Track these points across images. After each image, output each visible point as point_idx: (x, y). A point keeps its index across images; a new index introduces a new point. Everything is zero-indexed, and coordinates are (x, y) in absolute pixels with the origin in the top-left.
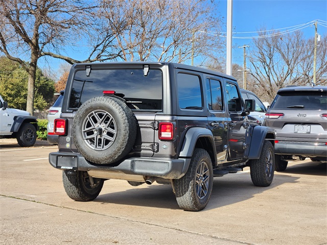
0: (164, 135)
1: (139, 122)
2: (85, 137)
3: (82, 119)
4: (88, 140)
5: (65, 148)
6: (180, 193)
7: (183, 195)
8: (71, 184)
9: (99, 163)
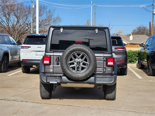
0: (109, 63)
1: (96, 58)
2: (69, 66)
3: (67, 56)
4: (71, 68)
5: (49, 72)
6: (110, 92)
7: (111, 93)
8: (46, 91)
9: (78, 80)
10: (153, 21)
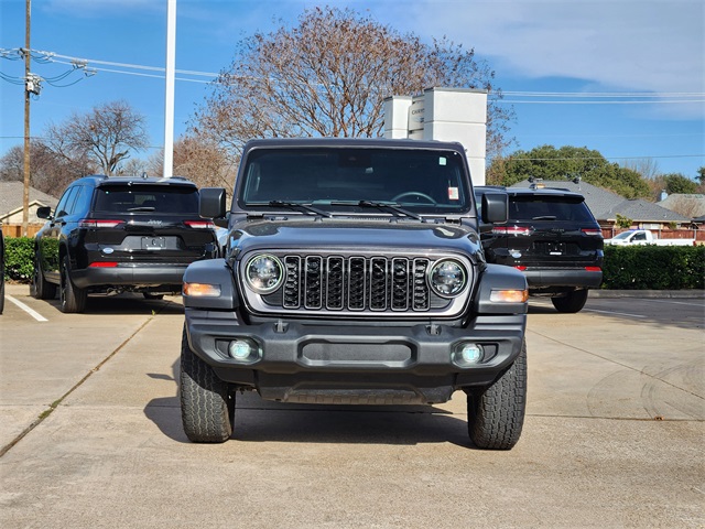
10: (27, 121)
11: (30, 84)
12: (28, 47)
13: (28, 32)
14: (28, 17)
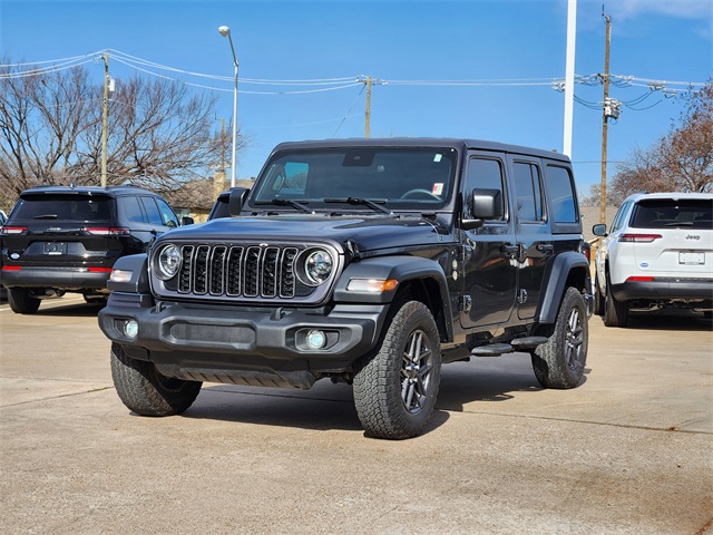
10: (604, 145)
11: (608, 109)
12: (607, 72)
13: (607, 57)
14: (608, 42)
